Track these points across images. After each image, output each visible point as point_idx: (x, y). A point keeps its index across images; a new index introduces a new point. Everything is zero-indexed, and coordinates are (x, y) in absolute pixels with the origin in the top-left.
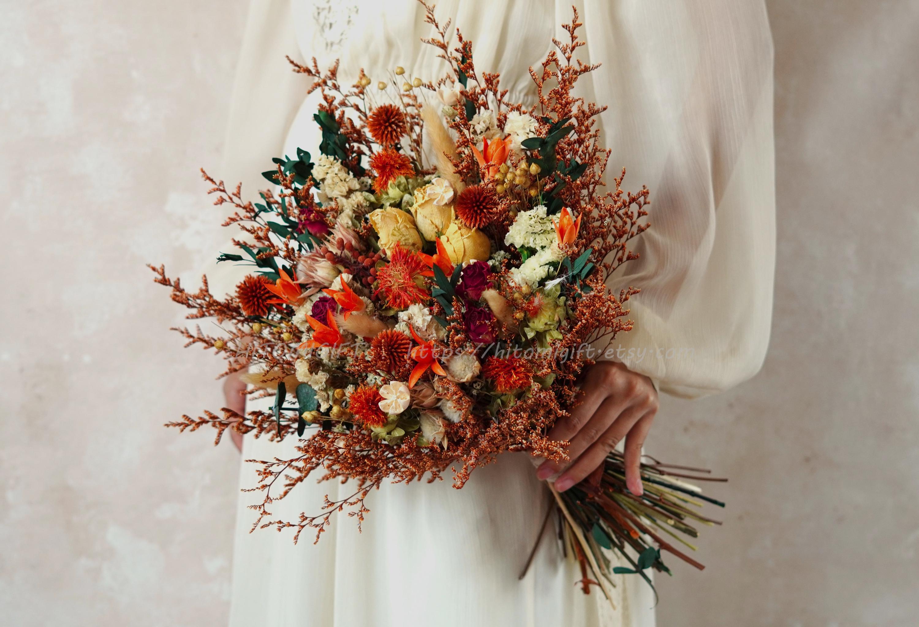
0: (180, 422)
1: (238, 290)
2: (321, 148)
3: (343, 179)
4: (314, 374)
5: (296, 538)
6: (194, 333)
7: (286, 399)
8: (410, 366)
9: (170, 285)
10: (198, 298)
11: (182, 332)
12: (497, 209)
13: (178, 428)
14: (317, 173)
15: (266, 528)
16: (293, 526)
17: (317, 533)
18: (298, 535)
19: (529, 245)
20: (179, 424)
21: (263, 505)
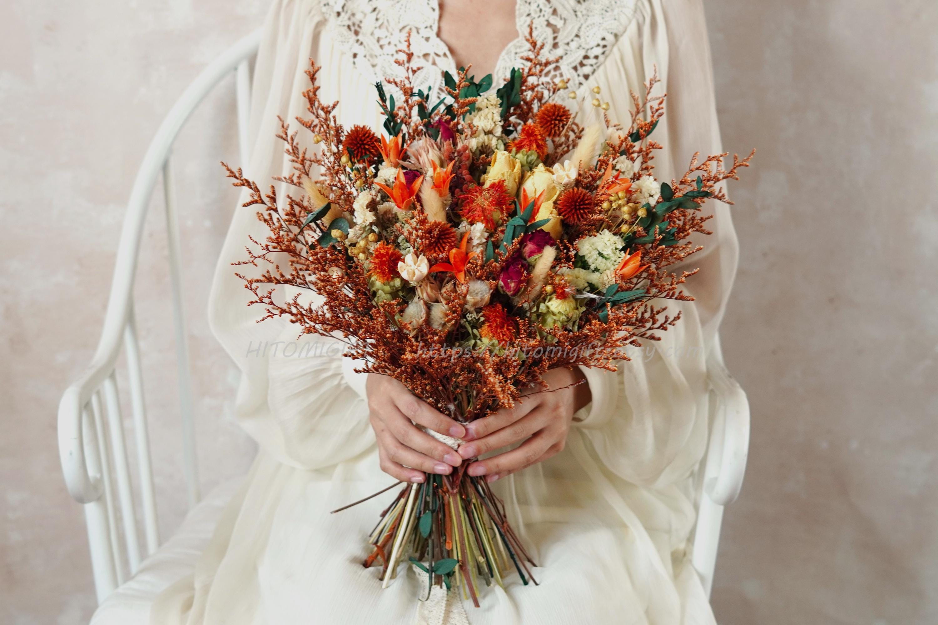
0: (233, 170)
1: (353, 129)
2: (499, 90)
3: (494, 120)
4: (369, 209)
5: (252, 303)
6: (290, 133)
7: (322, 219)
8: (442, 259)
9: (313, 84)
10: (323, 109)
11: (283, 126)
12: (592, 216)
13: (228, 173)
14: (481, 101)
15: (238, 277)
16: (257, 295)
17: (265, 316)
18: (254, 303)
19: (588, 260)
20: (232, 172)
21: (256, 257)
